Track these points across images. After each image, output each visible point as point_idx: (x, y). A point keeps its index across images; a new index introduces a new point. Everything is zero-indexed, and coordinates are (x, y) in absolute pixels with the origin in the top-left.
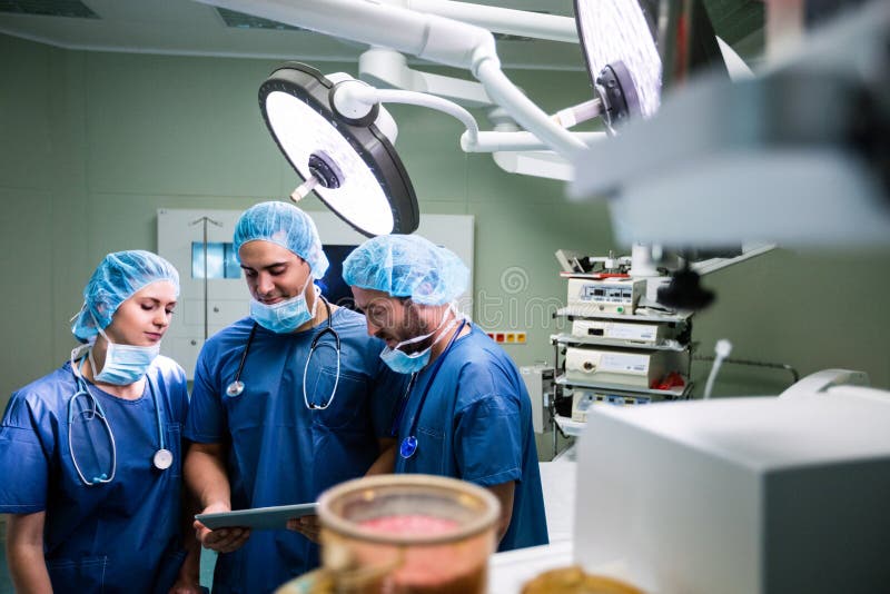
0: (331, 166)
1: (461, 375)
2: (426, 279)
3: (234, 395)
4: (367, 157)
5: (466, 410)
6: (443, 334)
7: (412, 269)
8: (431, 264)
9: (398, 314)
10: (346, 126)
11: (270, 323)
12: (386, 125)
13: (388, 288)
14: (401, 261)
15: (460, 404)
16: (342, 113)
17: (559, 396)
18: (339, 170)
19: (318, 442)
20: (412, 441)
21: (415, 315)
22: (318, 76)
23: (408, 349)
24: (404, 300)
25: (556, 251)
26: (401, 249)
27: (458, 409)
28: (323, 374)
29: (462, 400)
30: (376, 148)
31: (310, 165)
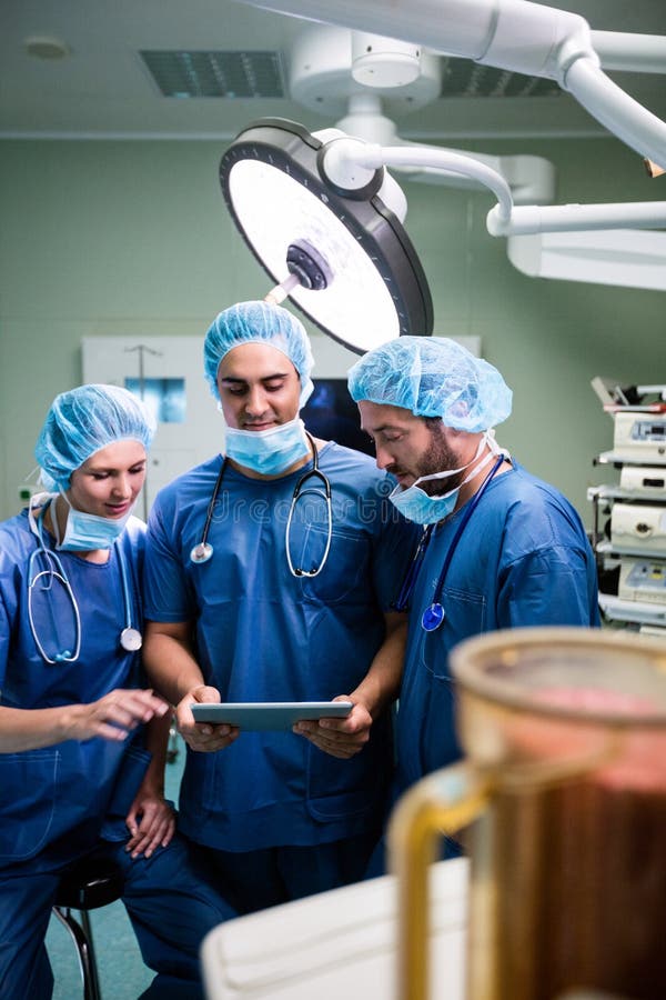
0: (316, 259)
1: (508, 518)
2: (464, 395)
3: (201, 561)
4: (367, 242)
5: (517, 562)
6: (476, 471)
7: (446, 380)
8: (468, 374)
9: (421, 439)
10: (340, 201)
11: (254, 459)
12: (393, 196)
13: (412, 405)
14: (432, 369)
15: (508, 556)
16: (335, 182)
17: (600, 568)
18: (327, 264)
19: (312, 619)
20: (438, 609)
21: (444, 443)
22: (301, 133)
23: (432, 489)
24: (433, 422)
25: (592, 379)
26: (432, 354)
27: (504, 562)
28: (312, 533)
29: (509, 551)
30: (381, 228)
31: (289, 259)
